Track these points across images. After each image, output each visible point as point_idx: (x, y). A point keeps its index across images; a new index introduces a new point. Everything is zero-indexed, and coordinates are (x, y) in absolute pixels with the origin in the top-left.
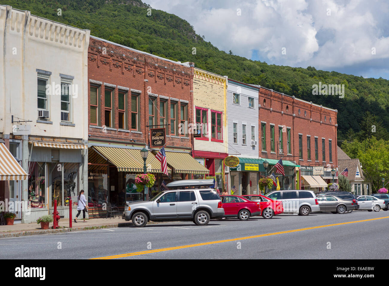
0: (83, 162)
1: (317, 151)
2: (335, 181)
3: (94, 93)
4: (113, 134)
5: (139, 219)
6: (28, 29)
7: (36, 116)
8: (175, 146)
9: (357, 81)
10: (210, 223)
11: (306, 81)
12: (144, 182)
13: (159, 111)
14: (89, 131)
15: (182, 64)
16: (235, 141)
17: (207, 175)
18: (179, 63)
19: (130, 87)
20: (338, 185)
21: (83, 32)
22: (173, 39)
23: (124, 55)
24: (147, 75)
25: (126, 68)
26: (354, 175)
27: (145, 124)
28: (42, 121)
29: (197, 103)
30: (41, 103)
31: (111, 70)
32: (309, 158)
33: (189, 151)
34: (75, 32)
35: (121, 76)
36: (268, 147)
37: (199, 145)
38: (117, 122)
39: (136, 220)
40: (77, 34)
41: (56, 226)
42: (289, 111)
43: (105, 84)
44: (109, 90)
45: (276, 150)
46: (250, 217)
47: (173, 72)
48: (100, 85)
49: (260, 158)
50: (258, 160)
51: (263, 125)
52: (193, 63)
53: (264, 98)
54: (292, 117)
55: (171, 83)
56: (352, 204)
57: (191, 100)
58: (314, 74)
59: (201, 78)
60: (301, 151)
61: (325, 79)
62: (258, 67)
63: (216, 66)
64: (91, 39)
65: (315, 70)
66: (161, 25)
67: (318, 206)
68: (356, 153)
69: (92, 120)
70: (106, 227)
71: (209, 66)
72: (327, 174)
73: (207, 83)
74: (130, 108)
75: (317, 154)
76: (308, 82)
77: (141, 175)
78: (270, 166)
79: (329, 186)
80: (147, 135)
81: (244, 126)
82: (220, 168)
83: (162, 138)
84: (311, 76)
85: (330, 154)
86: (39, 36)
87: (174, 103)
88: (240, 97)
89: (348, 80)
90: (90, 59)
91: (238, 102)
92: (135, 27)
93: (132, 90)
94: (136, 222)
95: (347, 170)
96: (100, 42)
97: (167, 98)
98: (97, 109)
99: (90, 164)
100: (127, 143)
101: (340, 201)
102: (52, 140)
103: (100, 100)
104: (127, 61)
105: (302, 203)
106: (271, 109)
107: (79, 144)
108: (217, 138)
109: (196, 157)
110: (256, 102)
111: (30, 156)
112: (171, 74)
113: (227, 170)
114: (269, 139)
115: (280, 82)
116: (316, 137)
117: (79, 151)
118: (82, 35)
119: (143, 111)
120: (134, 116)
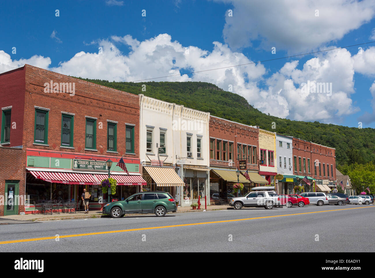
0: (207, 178)
1: (324, 171)
2: (335, 188)
3: (212, 143)
4: (221, 163)
5: (238, 206)
6: (182, 114)
7: (186, 156)
8: (250, 169)
9: (345, 129)
10: (273, 208)
11: (314, 130)
12: (238, 188)
13: (242, 151)
14: (210, 162)
15: (253, 127)
16: (280, 166)
17: (266, 184)
18: (251, 126)
19: (228, 140)
20: (337, 190)
21: (206, 114)
22: (236, 107)
23: (225, 124)
24: (236, 133)
25: (226, 130)
26: (346, 185)
27: (236, 158)
28: (189, 158)
29: (261, 147)
30: (188, 149)
31: (219, 132)
32: (320, 175)
33: (257, 172)
34: (203, 114)
35: (224, 134)
36: (298, 169)
37: (263, 169)
38: (223, 157)
39: (237, 206)
40: (204, 115)
41: (199, 208)
42: (309, 150)
43: (217, 138)
44: (218, 141)
45: (302, 171)
46: (292, 206)
47: (249, 131)
48: (215, 139)
49: (294, 175)
50: (293, 176)
51: (295, 158)
52: (259, 126)
53: (295, 143)
54: (310, 153)
55: (248, 137)
56: (346, 200)
57: (258, 145)
58: (319, 126)
59: (262, 134)
60: (316, 171)
61: (325, 128)
62: (285, 122)
63: (261, 122)
64: (210, 117)
65: (319, 123)
66: (229, 100)
67: (327, 201)
68: (347, 172)
69: (211, 157)
70: (222, 209)
71: (257, 122)
72: (331, 184)
73: (266, 137)
74: (229, 150)
75: (324, 173)
76: (315, 131)
77: (236, 184)
78: (300, 179)
79: (332, 190)
80: (237, 164)
81: (285, 158)
82: (273, 180)
83: (245, 165)
84: (317, 127)
85: (332, 173)
86: (187, 117)
87: (249, 147)
88: (283, 143)
89: (339, 129)
90: (210, 127)
91: (281, 146)
92: (215, 102)
93: (229, 141)
94: (236, 207)
95: (342, 182)
96: (214, 118)
97: (246, 144)
98: (213, 151)
99: (211, 178)
100: (227, 168)
101: (339, 198)
102: (193, 166)
103: (215, 147)
104: (227, 127)
105: (319, 199)
106: (299, 149)
107: (206, 168)
108: (271, 165)
109: (261, 175)
110: (291, 146)
111: (184, 174)
112: (248, 132)
113: (276, 182)
114: (298, 165)
115: (298, 131)
116: (324, 163)
117: (206, 171)
118: (206, 115)
119: (235, 152)
120: (230, 154)
